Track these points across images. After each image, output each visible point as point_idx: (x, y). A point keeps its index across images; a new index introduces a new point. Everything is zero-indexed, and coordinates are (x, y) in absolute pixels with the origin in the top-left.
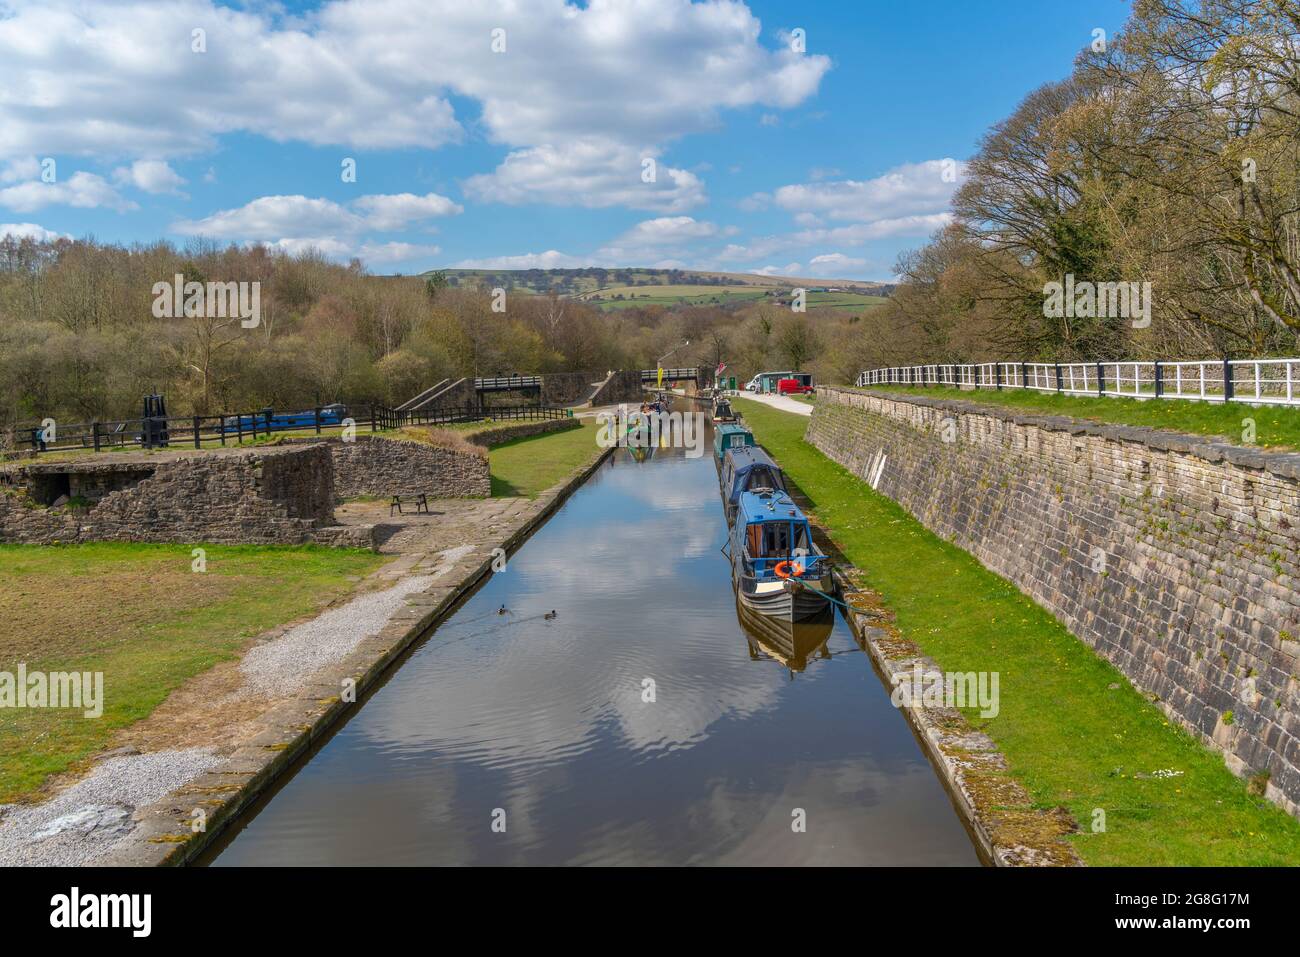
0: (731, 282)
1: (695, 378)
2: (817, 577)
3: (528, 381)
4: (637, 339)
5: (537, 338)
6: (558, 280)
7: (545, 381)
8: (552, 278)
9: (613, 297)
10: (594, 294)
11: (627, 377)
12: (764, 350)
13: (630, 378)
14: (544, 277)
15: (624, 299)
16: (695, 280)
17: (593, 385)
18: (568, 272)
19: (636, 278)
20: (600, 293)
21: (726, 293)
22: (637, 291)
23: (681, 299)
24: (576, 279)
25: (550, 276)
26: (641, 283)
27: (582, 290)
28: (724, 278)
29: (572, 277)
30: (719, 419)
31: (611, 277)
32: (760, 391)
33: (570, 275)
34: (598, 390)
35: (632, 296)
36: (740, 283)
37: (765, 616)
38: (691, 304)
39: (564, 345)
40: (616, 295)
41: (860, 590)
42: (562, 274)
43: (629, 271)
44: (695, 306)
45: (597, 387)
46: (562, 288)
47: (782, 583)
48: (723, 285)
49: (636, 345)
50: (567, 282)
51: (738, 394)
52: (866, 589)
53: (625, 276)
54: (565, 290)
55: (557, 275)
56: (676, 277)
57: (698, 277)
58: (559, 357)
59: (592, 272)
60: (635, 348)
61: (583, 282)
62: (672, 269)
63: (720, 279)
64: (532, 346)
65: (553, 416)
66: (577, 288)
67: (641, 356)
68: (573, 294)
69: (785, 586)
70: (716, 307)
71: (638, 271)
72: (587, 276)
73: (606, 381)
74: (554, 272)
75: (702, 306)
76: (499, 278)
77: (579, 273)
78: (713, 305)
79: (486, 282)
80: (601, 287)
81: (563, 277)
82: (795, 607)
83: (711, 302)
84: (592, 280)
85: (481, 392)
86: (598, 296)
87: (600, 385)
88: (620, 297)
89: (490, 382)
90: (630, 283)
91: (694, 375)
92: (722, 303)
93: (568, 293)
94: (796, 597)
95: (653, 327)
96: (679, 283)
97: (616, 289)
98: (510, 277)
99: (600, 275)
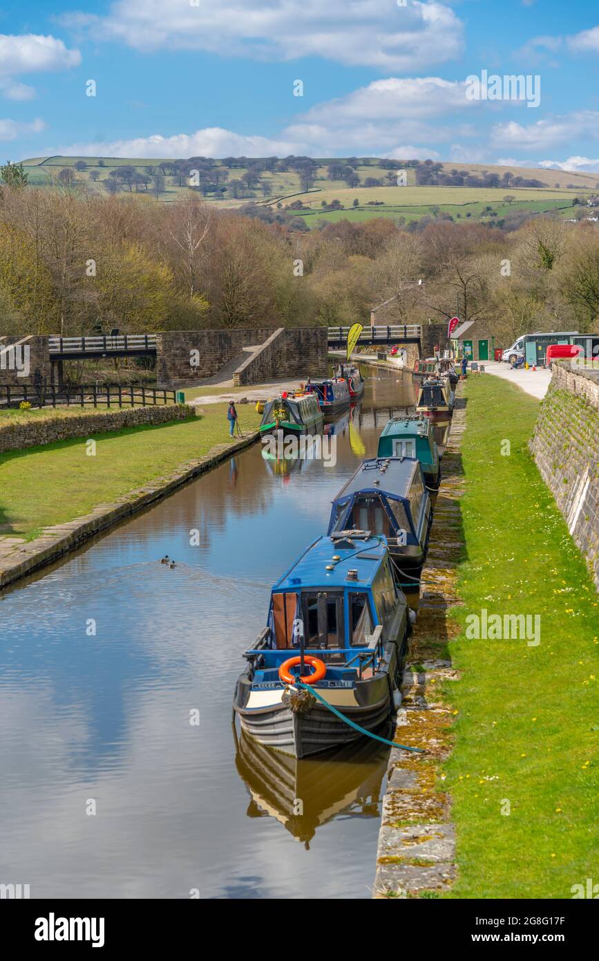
0: (520, 183)
1: (417, 341)
2: (349, 683)
3: (136, 341)
4: (341, 275)
5: (163, 272)
6: (236, 175)
7: (164, 342)
8: (227, 173)
9: (324, 203)
10: (294, 199)
11: (303, 338)
12: (539, 295)
13: (308, 339)
14: (213, 171)
15: (342, 208)
16: (458, 179)
17: (244, 349)
18: (253, 162)
19: (364, 173)
20: (304, 198)
21: (509, 200)
22: (364, 195)
23: (435, 210)
24: (267, 174)
25: (225, 168)
26: (372, 183)
27: (275, 192)
28: (508, 176)
29: (260, 170)
30: (425, 409)
31: (322, 172)
32: (519, 364)
33: (256, 168)
34: (251, 359)
35: (356, 203)
36: (534, 184)
37: (265, 746)
38: (451, 219)
39: (209, 284)
40: (329, 202)
41: (431, 705)
42: (243, 167)
43: (353, 162)
44: (458, 221)
45: (250, 354)
46: (243, 188)
47: (281, 692)
48: (505, 187)
49: (338, 284)
50: (251, 180)
51: (482, 368)
52: (440, 704)
53: (344, 171)
54: (248, 192)
55: (235, 167)
56: (427, 174)
57: (464, 174)
58: (199, 303)
59: (292, 163)
60: (336, 289)
61: (276, 179)
62: (422, 160)
63: (501, 177)
64: (153, 285)
65: (148, 400)
66: (267, 189)
67: (347, 304)
68: (260, 199)
69: (284, 698)
70: (491, 224)
71: (367, 162)
72: (283, 170)
73: (266, 344)
74: (231, 163)
75: (470, 221)
76: (140, 171)
77: (271, 164)
78: (486, 219)
79: (119, 180)
80: (306, 188)
81: (244, 172)
82: (300, 733)
83: (483, 214)
84: (293, 176)
85: (57, 359)
86: (300, 203)
87: (255, 350)
88: (336, 205)
89: (72, 343)
90: (354, 182)
91: (415, 335)
92: (501, 217)
93: (253, 196)
94: (300, 717)
95: (372, 257)
96: (434, 183)
97: (330, 192)
98: (158, 170)
99: (305, 167)
